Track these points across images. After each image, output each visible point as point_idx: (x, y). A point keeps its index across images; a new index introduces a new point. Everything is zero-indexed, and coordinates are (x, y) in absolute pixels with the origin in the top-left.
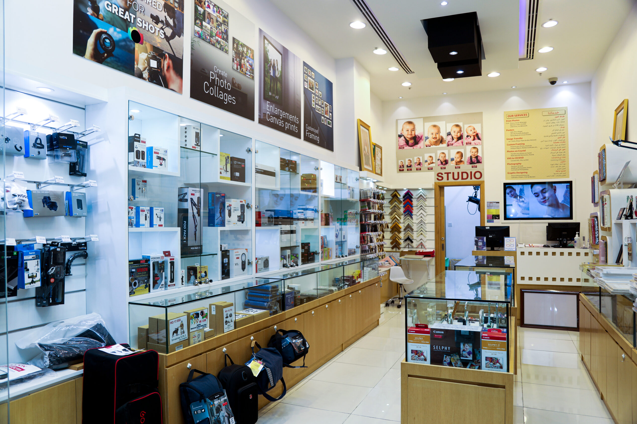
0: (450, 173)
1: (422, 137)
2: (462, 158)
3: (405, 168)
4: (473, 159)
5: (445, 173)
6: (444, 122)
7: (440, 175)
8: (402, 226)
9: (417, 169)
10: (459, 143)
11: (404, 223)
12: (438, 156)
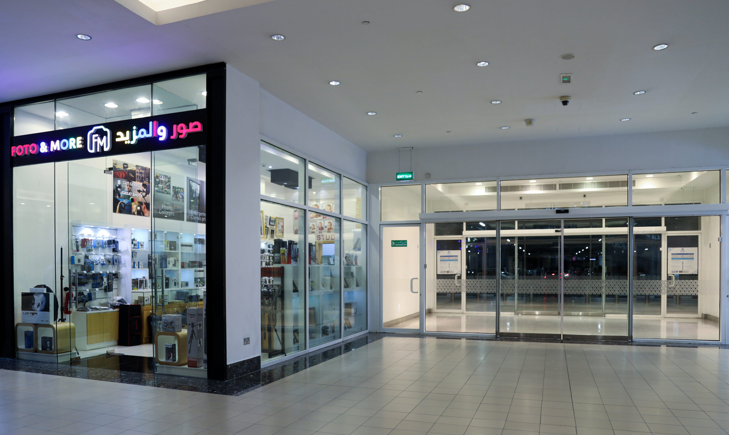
12: (318, 224)
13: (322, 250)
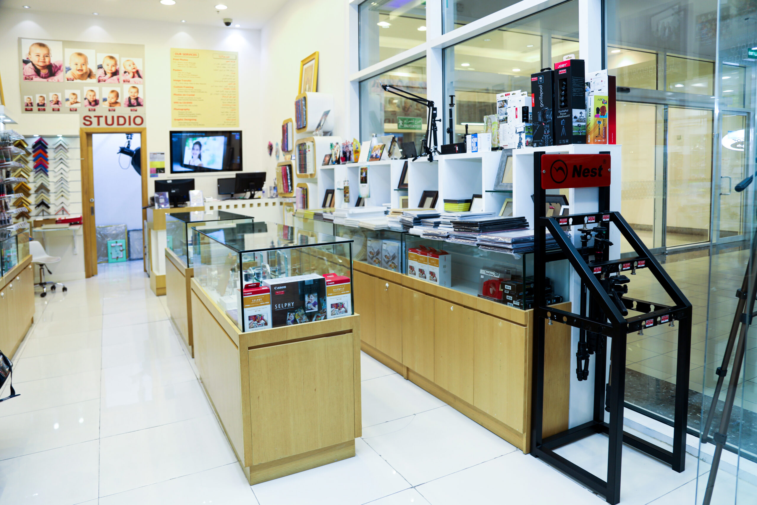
0: (102, 117)
1: (60, 67)
2: (117, 99)
3: (35, 108)
4: (133, 101)
5: (95, 117)
6: (93, 51)
7: (87, 118)
8: (32, 187)
9: (53, 110)
10: (114, 80)
11: (34, 182)
12: (85, 94)
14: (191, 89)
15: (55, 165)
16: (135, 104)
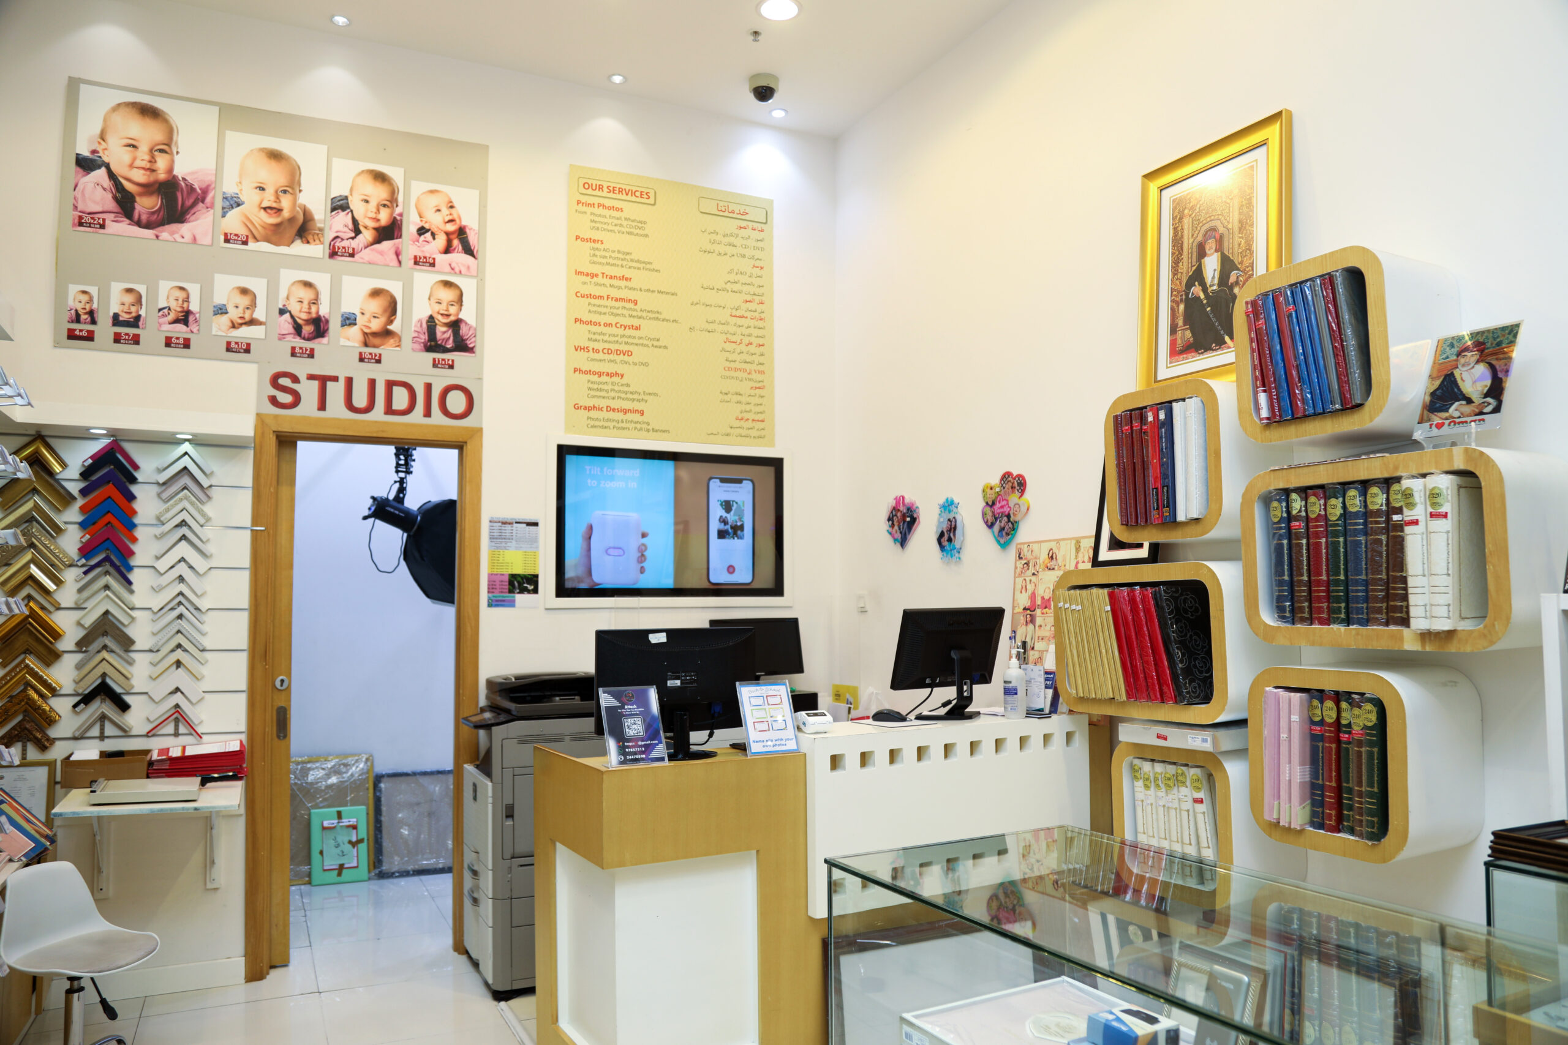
0: (335, 379)
1: (205, 191)
2: (391, 322)
3: (104, 330)
4: (443, 333)
5: (311, 377)
6: (323, 149)
7: (284, 381)
8: (68, 624)
9: (168, 343)
10: (381, 253)
11: (78, 608)
12: (283, 294)
13: (292, 482)
14: (631, 305)
15: (159, 547)
16: (450, 345)
